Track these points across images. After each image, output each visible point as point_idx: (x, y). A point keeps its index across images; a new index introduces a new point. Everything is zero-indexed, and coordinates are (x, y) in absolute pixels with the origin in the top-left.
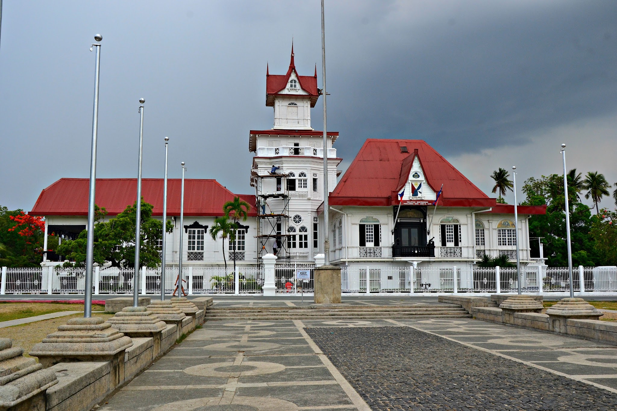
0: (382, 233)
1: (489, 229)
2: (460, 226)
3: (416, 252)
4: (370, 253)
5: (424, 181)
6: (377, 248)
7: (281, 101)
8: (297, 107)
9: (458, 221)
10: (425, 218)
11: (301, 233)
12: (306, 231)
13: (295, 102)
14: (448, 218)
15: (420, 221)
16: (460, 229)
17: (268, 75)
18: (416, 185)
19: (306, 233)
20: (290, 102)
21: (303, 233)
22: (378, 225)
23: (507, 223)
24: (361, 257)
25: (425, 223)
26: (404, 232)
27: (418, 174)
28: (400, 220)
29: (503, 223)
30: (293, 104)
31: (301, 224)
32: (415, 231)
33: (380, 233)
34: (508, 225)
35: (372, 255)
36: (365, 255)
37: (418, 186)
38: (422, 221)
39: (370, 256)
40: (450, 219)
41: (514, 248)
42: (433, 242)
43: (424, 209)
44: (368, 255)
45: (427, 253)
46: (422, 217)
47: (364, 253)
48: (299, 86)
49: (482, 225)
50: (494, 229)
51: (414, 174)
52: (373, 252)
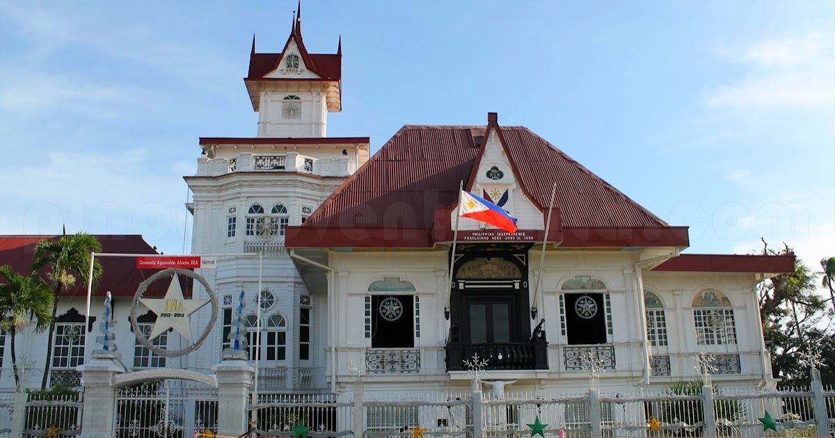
0: (421, 317)
1: (674, 309)
2: (608, 297)
3: (500, 357)
4: (393, 362)
5: (515, 186)
6: (409, 351)
7: (269, 94)
8: (300, 102)
9: (602, 285)
10: (524, 278)
11: (271, 329)
12: (283, 324)
13: (297, 95)
14: (578, 279)
15: (514, 286)
16: (608, 304)
17: (253, 54)
18: (495, 194)
19: (282, 329)
20: (287, 95)
21: (276, 329)
22: (411, 297)
23: (712, 297)
24: (371, 373)
25: (525, 291)
26: (477, 312)
27: (500, 169)
28: (465, 284)
29: (703, 295)
30: (292, 97)
31: (272, 311)
32: (502, 311)
33: (415, 317)
34: (715, 299)
35: (397, 366)
36: (380, 369)
37: (501, 197)
38: (517, 286)
39: (393, 370)
40: (585, 280)
41: (731, 349)
42: (543, 333)
43: (522, 258)
44: (388, 367)
45: (529, 359)
46: (518, 274)
47: (378, 364)
48: (302, 65)
49: (659, 301)
50: (686, 309)
51: (490, 169)
52: (400, 360)
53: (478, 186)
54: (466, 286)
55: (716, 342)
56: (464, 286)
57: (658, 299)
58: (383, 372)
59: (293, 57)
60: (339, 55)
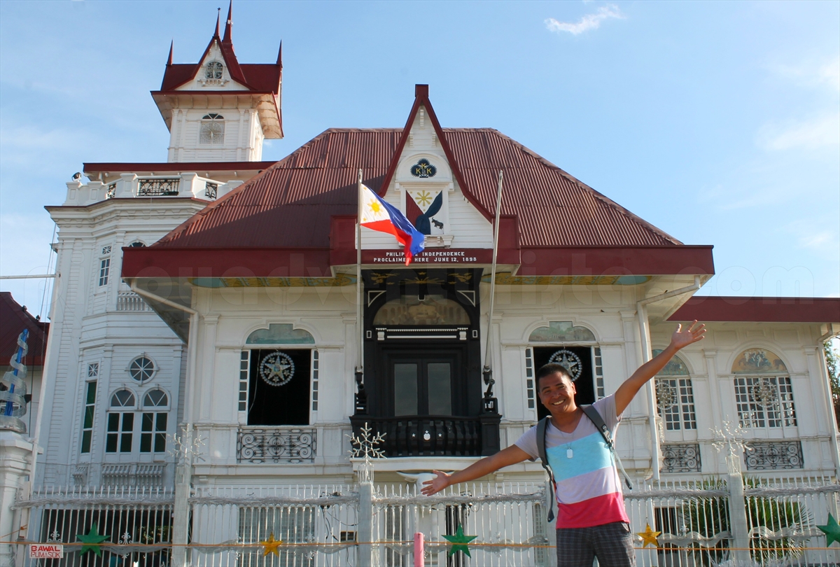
0: (319, 380)
1: (705, 376)
2: (598, 352)
3: (427, 437)
4: (277, 447)
5: (451, 186)
6: (301, 430)
7: (184, 111)
8: (224, 122)
9: (590, 335)
10: (474, 325)
11: (148, 409)
12: (164, 403)
13: (220, 113)
14: (555, 326)
15: (459, 336)
16: (599, 361)
17: (169, 65)
18: (424, 198)
19: (162, 409)
20: (207, 113)
21: (155, 409)
22: (308, 351)
23: (760, 359)
24: (244, 463)
25: (473, 345)
26: (405, 372)
27: (431, 163)
28: (387, 334)
29: (747, 356)
30: (213, 116)
31: (151, 384)
32: (440, 371)
33: (312, 380)
34: (764, 363)
35: (283, 453)
36: (258, 456)
37: (432, 202)
38: (463, 336)
39: (276, 458)
40: (564, 328)
41: (789, 433)
43: (471, 295)
44: (270, 453)
45: (472, 441)
46: (464, 320)
47: (255, 449)
48: (226, 74)
49: (685, 366)
50: (721, 376)
51: (416, 163)
52: (288, 444)
53: (397, 186)
54: (388, 337)
55: (767, 423)
56: (385, 336)
57: (682, 363)
58: (263, 461)
59: (215, 65)
60: (278, 66)
